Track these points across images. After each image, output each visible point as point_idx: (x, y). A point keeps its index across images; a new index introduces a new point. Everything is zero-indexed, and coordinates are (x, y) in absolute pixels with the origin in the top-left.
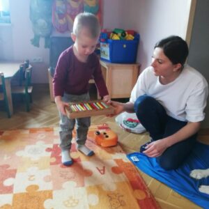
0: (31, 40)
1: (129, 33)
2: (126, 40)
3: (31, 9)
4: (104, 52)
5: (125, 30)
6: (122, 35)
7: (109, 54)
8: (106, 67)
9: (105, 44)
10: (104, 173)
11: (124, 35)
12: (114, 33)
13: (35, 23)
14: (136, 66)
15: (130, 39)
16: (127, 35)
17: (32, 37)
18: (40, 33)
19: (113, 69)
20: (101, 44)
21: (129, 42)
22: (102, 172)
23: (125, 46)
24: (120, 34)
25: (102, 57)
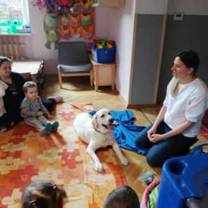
1: (109, 44)
2: (107, 48)
3: (44, 23)
4: (94, 55)
7: (96, 57)
9: (94, 50)
11: (105, 45)
12: (100, 43)
15: (110, 47)
17: (46, 42)
21: (109, 50)
23: (106, 52)
24: (103, 44)
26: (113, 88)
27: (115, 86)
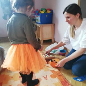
0: (3, 17)
1: (48, 10)
2: (47, 13)
4: (38, 20)
5: (46, 9)
6: (45, 11)
7: (40, 20)
8: (40, 26)
9: (38, 16)
10: (47, 79)
12: (41, 10)
13: (4, 9)
14: (52, 25)
15: (49, 12)
16: (47, 11)
18: (7, 13)
19: (42, 27)
20: (36, 16)
21: (48, 14)
22: (46, 78)
23: (47, 16)
24: (44, 11)
25: (36, 22)
26: (53, 41)
27: (54, 39)
